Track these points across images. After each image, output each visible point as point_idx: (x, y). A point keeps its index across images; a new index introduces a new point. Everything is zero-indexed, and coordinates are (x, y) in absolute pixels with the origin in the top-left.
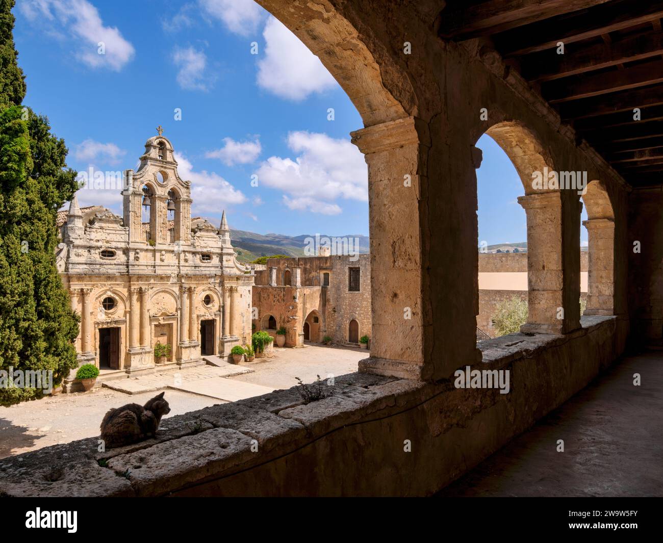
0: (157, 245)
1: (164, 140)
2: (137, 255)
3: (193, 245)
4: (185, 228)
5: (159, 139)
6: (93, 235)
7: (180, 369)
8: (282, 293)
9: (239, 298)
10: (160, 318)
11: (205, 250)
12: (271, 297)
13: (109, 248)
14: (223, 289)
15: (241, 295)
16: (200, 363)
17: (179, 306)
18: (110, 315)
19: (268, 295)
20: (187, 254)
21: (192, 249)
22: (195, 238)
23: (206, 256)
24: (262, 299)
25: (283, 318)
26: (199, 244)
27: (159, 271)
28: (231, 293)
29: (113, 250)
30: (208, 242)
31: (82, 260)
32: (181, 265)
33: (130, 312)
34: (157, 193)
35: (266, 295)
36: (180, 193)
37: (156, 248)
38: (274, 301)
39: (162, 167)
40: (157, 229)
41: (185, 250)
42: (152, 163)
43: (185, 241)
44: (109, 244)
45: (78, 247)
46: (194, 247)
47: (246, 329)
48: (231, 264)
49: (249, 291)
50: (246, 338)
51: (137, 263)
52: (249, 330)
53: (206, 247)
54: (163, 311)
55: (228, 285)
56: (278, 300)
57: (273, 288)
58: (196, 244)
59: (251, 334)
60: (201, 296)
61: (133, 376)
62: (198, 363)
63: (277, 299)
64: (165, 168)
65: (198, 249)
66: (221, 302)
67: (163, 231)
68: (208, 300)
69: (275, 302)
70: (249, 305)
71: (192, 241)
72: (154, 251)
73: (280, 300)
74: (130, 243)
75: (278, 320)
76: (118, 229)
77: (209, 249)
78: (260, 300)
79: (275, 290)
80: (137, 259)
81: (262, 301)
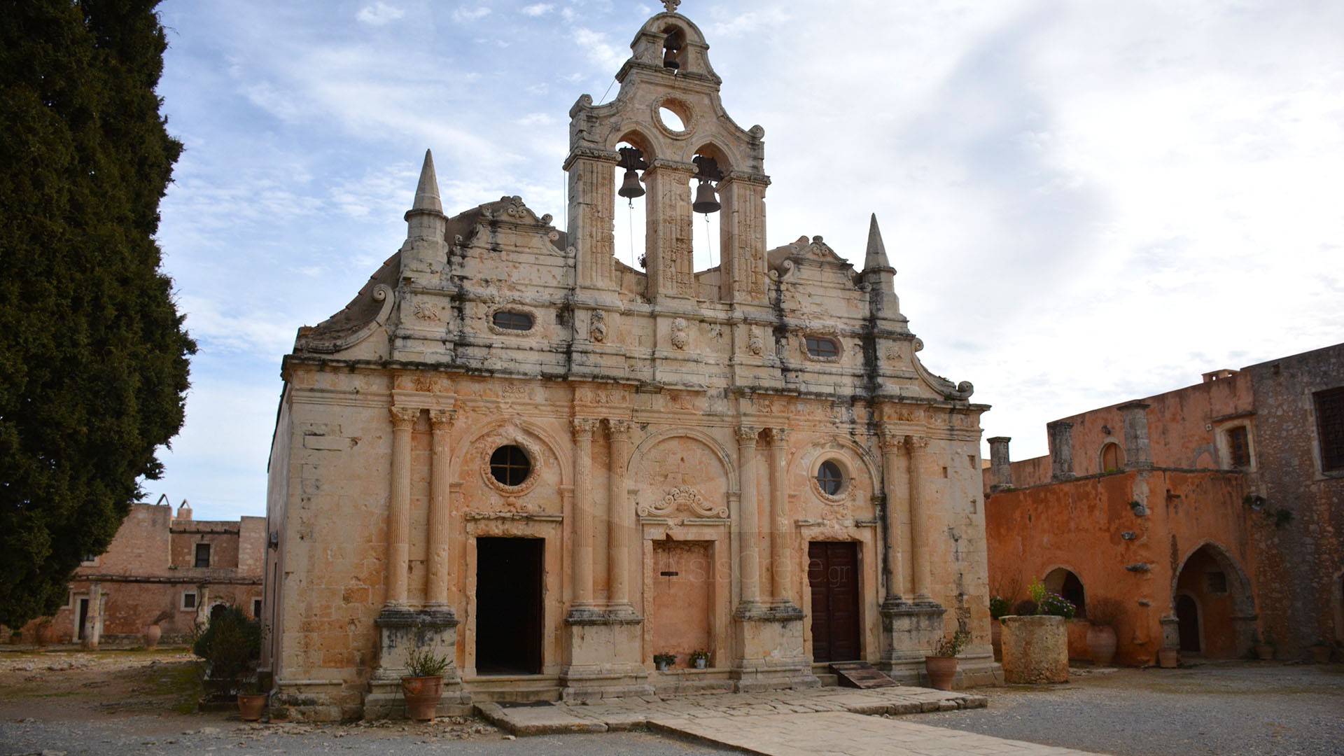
0: (659, 299)
2: (596, 324)
3: (776, 306)
4: (748, 255)
5: (667, 18)
6: (473, 267)
7: (737, 692)
9: (939, 480)
10: (671, 522)
11: (816, 324)
13: (514, 301)
14: (883, 447)
15: (945, 468)
16: (806, 678)
17: (735, 489)
18: (512, 500)
20: (756, 330)
22: (783, 287)
23: (822, 343)
26: (794, 305)
27: (668, 375)
28: (909, 456)
29: (526, 309)
30: (825, 300)
31: (432, 328)
32: (737, 360)
33: (573, 491)
34: (660, 156)
36: (731, 158)
37: (658, 308)
39: (673, 87)
40: (661, 255)
41: (749, 316)
42: (645, 78)
43: (750, 292)
44: (518, 293)
45: (425, 292)
46: (780, 312)
47: (967, 579)
48: (903, 368)
49: (972, 459)
50: (968, 611)
51: (597, 347)
52: (977, 587)
53: (819, 317)
54: (681, 501)
55: (895, 429)
58: (784, 306)
59: (986, 598)
60: (806, 462)
61: (573, 696)
62: (799, 679)
64: (685, 90)
65: (795, 321)
66: (877, 486)
67: (679, 261)
68: (832, 476)
70: (974, 502)
71: (773, 293)
72: (653, 316)
74: (578, 291)
76: (545, 251)
77: (829, 323)
80: (597, 336)
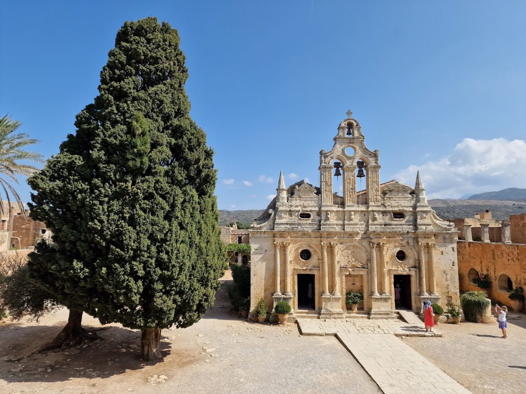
0: (346, 207)
1: (351, 121)
3: (384, 205)
4: (374, 190)
5: (348, 121)
6: (294, 203)
7: (369, 318)
8: (516, 251)
9: (440, 255)
10: (350, 269)
11: (396, 209)
12: (505, 255)
13: (305, 211)
14: (418, 246)
15: (442, 252)
16: (392, 316)
17: (369, 259)
18: (306, 264)
19: (502, 253)
20: (375, 213)
21: (382, 209)
22: (385, 199)
23: (399, 215)
24: (496, 256)
25: (519, 279)
26: (389, 204)
27: (348, 229)
28: (429, 250)
29: (308, 213)
30: (400, 201)
31: (284, 221)
32: (369, 223)
33: (322, 262)
34: (346, 164)
35: (499, 253)
36: (368, 162)
37: (345, 210)
38: (508, 260)
39: (349, 142)
41: (374, 209)
42: (341, 141)
43: (374, 202)
44: (306, 208)
45: (282, 212)
46: (385, 207)
47: (450, 287)
48: (427, 221)
49: (453, 248)
50: (451, 297)
52: (455, 289)
53: (398, 207)
54: (353, 264)
55: (422, 242)
56: (512, 259)
57: (506, 246)
58: (386, 205)
59: (458, 294)
60: (392, 251)
61: (323, 318)
62: (389, 316)
63: (511, 257)
64: (353, 143)
65: (389, 209)
66: (417, 257)
67: (352, 195)
68: (401, 256)
69: (510, 261)
70: (453, 263)
71: (382, 201)
73: (515, 259)
74: (322, 207)
75: (513, 280)
76: (313, 196)
77: (401, 208)
78: (494, 258)
79: (509, 248)
81: (496, 259)
